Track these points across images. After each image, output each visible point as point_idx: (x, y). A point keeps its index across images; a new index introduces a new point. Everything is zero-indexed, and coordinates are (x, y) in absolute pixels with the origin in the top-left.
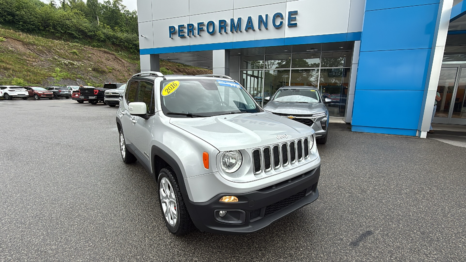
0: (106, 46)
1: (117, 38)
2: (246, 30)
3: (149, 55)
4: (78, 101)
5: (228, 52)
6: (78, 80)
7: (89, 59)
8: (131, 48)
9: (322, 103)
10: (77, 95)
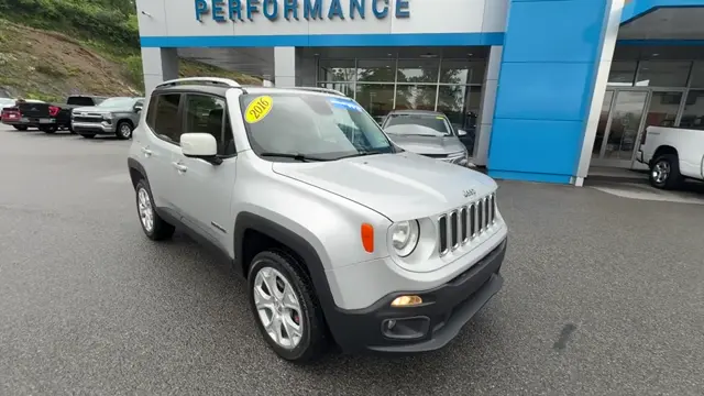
0: (61, 29)
1: (82, 14)
2: (330, 17)
3: (159, 49)
4: (15, 126)
5: (299, 51)
6: (8, 87)
7: (28, 49)
8: (111, 34)
9: (455, 138)
10: (12, 116)
